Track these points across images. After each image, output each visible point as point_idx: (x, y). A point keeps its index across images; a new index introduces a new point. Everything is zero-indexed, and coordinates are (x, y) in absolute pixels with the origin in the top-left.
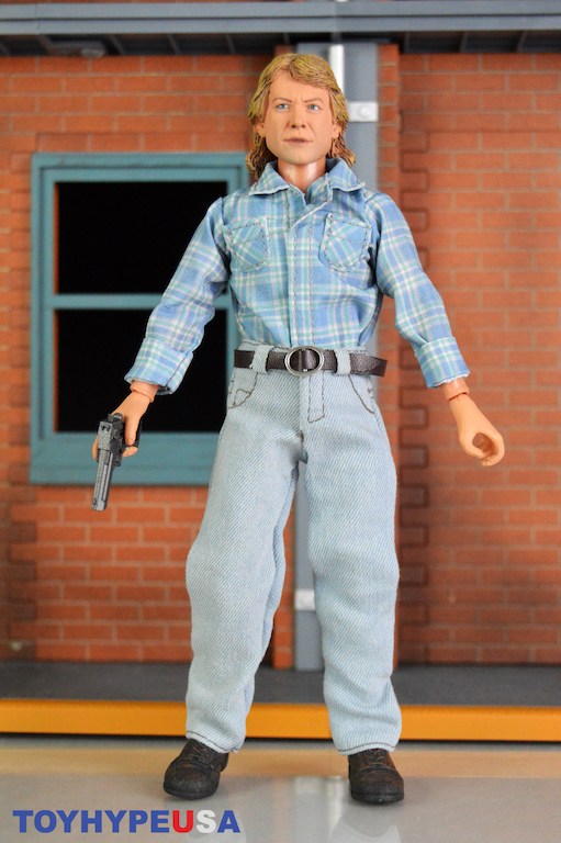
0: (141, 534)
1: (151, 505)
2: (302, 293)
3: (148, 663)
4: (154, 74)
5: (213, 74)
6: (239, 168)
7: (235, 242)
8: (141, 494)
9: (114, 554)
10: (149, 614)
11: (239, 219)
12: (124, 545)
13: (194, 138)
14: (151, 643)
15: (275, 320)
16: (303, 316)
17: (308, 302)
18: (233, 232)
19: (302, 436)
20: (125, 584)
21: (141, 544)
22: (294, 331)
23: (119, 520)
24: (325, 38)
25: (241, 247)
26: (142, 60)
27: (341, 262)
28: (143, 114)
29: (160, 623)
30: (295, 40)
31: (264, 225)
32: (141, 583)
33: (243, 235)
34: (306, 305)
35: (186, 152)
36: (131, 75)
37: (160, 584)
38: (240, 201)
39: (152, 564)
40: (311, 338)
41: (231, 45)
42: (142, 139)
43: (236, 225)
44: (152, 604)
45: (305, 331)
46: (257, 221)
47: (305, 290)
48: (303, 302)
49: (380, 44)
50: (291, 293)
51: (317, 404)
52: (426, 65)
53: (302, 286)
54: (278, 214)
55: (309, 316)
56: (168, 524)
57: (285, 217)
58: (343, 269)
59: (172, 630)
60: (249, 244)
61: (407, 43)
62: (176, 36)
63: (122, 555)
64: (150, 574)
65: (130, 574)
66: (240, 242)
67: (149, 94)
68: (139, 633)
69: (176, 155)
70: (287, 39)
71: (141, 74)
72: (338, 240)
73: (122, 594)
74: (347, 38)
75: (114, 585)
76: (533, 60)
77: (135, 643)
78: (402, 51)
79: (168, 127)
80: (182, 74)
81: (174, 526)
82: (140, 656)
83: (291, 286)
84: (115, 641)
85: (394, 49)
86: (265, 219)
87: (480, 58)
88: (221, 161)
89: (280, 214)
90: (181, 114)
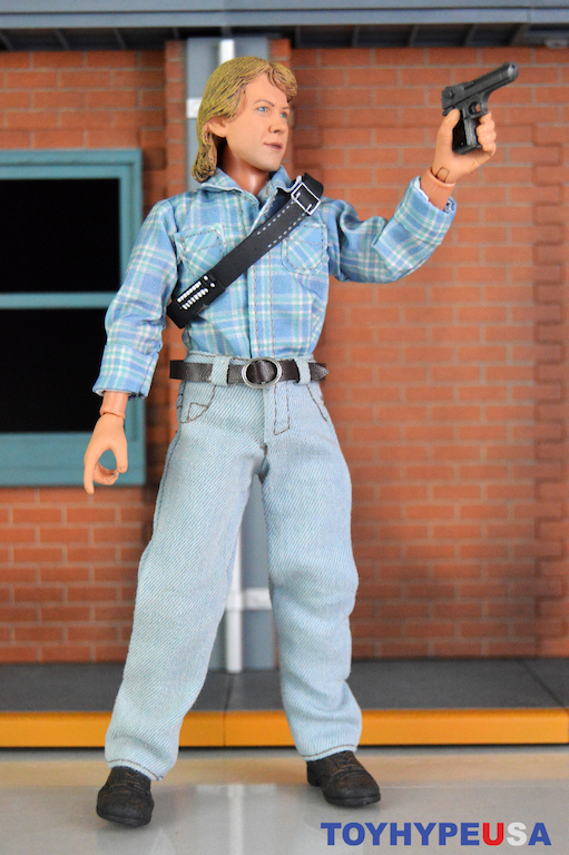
0: (38, 535)
1: (47, 506)
2: (263, 303)
3: (48, 664)
4: (44, 70)
5: (104, 69)
6: (130, 165)
7: (188, 250)
8: (37, 496)
9: (11, 556)
10: (48, 615)
11: (192, 226)
12: (21, 546)
13: (86, 134)
14: (49, 644)
15: (235, 332)
16: (264, 327)
17: (269, 312)
18: (186, 240)
19: (265, 448)
20: (22, 585)
21: (38, 545)
22: (254, 342)
23: (15, 521)
24: (215, 33)
25: (195, 254)
26: (32, 55)
27: (304, 265)
28: (32, 110)
29: (59, 624)
30: (186, 34)
31: (220, 232)
32: (39, 584)
33: (197, 243)
34: (266, 315)
35: (78, 149)
36: (20, 70)
37: (58, 585)
38: (192, 207)
39: (49, 565)
40: (271, 349)
41: (120, 39)
42: (33, 135)
43: (189, 233)
44: (51, 605)
45: (265, 342)
46: (212, 228)
47: (266, 300)
48: (263, 312)
49: (270, 39)
50: (251, 303)
51: (283, 416)
52: (319, 61)
53: (263, 295)
54: (232, 222)
55: (269, 326)
56: (65, 524)
57: (239, 224)
58: (308, 272)
59: (71, 631)
60: (204, 252)
61: (298, 37)
62: (63, 31)
63: (19, 557)
64: (48, 576)
65: (27, 576)
66: (194, 250)
67: (40, 90)
68: (37, 635)
69: (67, 152)
70: (176, 34)
71: (31, 69)
72: (297, 243)
73: (20, 596)
74: (237, 32)
75: (12, 587)
76: (426, 54)
77: (33, 644)
78: (293, 46)
79: (60, 124)
80: (72, 70)
81: (71, 526)
82: (40, 657)
83: (251, 296)
84: (14, 644)
85: (285, 45)
86: (220, 226)
87: (372, 52)
88: (113, 158)
89: (234, 221)
90: (72, 110)
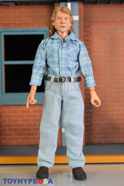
0: (25, 116)
2: (63, 63)
3: (28, 145)
4: (26, 10)
5: (40, 9)
6: (46, 31)
7: (47, 50)
8: (25, 107)
9: (19, 121)
10: (28, 134)
12: (22, 118)
13: (36, 24)
14: (28, 141)
15: (56, 69)
16: (63, 69)
17: (64, 65)
20: (22, 127)
21: (26, 118)
23: (20, 113)
26: (23, 6)
27: (72, 56)
28: (24, 19)
29: (30, 136)
31: (54, 47)
32: (26, 127)
33: (49, 49)
35: (34, 28)
36: (21, 10)
37: (30, 127)
38: (49, 41)
39: (28, 123)
40: (65, 74)
41: (44, 3)
42: (24, 25)
43: (47, 46)
44: (28, 132)
45: (63, 72)
46: (52, 46)
47: (63, 62)
48: (63, 65)
49: (79, 2)
50: (60, 63)
51: (66, 89)
52: (89, 7)
53: (63, 61)
55: (64, 69)
56: (32, 113)
57: (59, 45)
59: (33, 138)
60: (50, 51)
61: (85, 2)
63: (21, 121)
64: (28, 125)
65: (23, 125)
67: (25, 14)
68: (26, 139)
69: (32, 28)
71: (23, 10)
72: (71, 51)
73: (21, 130)
74: (71, 1)
75: (19, 128)
77: (25, 141)
78: (84, 4)
79: (30, 22)
80: (33, 10)
82: (26, 144)
83: (60, 61)
84: (20, 141)
86: (54, 45)
87: (102, 5)
88: (42, 30)
90: (33, 19)
